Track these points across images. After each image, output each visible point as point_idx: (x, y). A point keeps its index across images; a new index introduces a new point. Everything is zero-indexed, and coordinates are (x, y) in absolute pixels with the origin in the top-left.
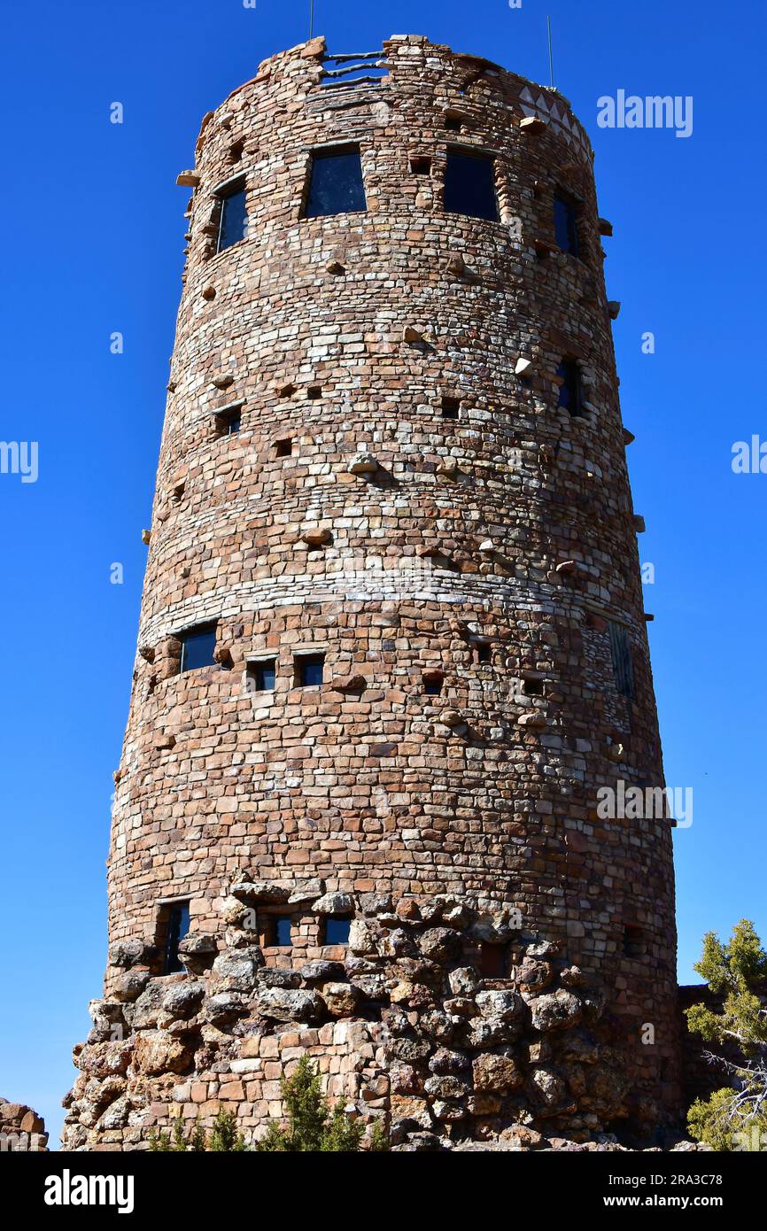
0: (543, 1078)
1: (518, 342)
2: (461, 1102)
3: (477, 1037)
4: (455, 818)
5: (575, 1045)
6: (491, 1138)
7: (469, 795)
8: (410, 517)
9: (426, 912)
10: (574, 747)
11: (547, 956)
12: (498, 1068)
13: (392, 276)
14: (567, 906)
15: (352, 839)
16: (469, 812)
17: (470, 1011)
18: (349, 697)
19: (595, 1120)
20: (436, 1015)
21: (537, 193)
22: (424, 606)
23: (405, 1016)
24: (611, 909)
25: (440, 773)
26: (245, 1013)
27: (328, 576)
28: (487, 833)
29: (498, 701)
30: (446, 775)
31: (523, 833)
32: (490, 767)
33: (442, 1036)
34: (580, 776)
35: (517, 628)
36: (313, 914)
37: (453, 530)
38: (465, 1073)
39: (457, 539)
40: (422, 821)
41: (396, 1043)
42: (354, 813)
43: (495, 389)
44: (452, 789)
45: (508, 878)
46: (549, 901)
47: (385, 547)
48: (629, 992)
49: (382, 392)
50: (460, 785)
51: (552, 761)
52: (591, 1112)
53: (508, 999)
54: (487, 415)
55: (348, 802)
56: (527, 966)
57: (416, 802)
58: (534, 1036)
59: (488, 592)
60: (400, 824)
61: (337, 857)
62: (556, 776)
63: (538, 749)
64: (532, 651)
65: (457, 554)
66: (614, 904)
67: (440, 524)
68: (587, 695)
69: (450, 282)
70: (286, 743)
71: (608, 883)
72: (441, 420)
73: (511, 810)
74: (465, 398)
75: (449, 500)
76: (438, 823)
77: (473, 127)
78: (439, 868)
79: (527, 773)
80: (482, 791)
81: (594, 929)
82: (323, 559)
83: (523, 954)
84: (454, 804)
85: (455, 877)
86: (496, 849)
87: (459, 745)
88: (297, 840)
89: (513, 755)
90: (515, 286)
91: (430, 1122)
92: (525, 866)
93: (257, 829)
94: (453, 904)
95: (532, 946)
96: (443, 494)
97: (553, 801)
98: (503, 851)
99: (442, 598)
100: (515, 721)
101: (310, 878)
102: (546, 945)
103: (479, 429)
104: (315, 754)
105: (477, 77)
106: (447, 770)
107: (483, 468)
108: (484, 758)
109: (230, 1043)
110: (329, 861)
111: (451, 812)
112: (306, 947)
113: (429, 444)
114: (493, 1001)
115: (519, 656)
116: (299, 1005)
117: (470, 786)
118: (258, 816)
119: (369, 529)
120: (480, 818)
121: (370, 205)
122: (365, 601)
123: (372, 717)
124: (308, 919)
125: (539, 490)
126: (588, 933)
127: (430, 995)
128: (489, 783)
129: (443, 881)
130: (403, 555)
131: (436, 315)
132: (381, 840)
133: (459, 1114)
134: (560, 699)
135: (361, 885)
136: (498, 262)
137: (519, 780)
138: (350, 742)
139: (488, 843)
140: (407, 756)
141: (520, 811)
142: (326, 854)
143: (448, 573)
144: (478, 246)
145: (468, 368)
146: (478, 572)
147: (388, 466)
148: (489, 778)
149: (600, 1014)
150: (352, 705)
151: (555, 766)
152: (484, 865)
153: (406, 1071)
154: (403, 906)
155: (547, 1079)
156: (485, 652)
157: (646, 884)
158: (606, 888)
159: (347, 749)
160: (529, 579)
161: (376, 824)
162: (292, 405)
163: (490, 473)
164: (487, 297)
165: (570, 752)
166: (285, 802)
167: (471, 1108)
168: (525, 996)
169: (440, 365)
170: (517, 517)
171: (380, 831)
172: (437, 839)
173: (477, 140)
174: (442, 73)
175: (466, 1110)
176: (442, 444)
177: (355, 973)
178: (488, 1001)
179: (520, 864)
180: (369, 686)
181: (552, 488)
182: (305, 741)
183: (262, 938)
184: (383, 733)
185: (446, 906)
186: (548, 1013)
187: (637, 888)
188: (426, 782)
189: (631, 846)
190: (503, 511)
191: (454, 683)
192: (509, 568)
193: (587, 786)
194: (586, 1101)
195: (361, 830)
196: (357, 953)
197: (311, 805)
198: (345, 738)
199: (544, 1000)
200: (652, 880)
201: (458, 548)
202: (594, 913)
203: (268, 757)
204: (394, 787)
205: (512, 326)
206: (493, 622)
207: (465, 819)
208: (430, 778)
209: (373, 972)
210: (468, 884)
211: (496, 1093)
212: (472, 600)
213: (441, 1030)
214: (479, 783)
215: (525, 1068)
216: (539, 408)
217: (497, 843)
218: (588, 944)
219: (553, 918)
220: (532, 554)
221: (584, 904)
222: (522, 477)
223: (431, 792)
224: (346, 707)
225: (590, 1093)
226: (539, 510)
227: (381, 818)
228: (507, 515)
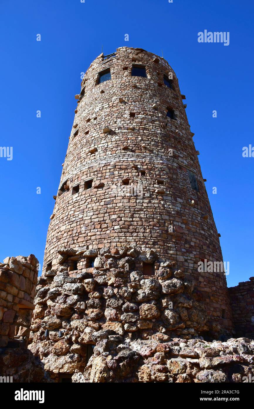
0: (168, 313)
1: (153, 101)
2: (135, 324)
3: (140, 297)
4: (133, 221)
5: (181, 300)
6: (148, 338)
7: (138, 214)
8: (120, 140)
9: (121, 252)
10: (176, 200)
11: (168, 266)
12: (149, 309)
13: (117, 90)
14: (176, 250)
15: (98, 231)
16: (138, 219)
17: (137, 287)
18: (99, 190)
19: (193, 330)
20: (124, 288)
21: (158, 74)
22: (123, 162)
23: (113, 290)
24: (195, 253)
25: (127, 207)
26: (60, 294)
27: (96, 159)
28: (144, 226)
29: (148, 186)
30: (129, 208)
31: (158, 225)
32: (145, 205)
33: (126, 297)
34: (179, 209)
35: (154, 166)
36: (84, 257)
37: (133, 142)
38: (136, 311)
39: (134, 144)
40: (121, 223)
41: (109, 301)
42: (98, 223)
43: (146, 110)
44: (131, 212)
45: (153, 240)
46: (169, 248)
47: (112, 149)
48: (205, 283)
49: (113, 114)
50: (134, 211)
51: (168, 204)
52: (192, 328)
53: (152, 281)
54: (143, 116)
55: (97, 220)
56: (161, 270)
57: (119, 217)
58: (163, 296)
59: (144, 157)
60: (114, 224)
61: (93, 238)
62: (170, 208)
63: (163, 200)
64: (160, 173)
65: (134, 148)
66: (196, 251)
67: (129, 141)
68: (180, 186)
69: (132, 89)
70: (80, 206)
71: (192, 244)
72: (130, 118)
73: (153, 218)
74: (137, 112)
75: (132, 135)
76: (127, 223)
77: (139, 61)
78: (127, 238)
79: (159, 206)
80: (142, 212)
81: (188, 259)
82: (95, 155)
83: (159, 266)
84: (132, 217)
85: (133, 240)
86: (148, 231)
87: (134, 199)
88: (81, 234)
89: (153, 201)
90: (152, 90)
91: (122, 332)
92: (160, 236)
93: (70, 233)
94: (131, 248)
95: (162, 263)
96: (130, 134)
97: (169, 216)
98: (151, 232)
99: (129, 159)
100: (154, 192)
101: (84, 246)
102: (168, 263)
103: (141, 119)
104: (88, 207)
105: (140, 52)
106: (130, 206)
107: (142, 127)
108: (143, 202)
110: (90, 239)
111: (131, 219)
112: (82, 269)
113: (126, 123)
114: (147, 284)
115: (155, 174)
116: (74, 288)
117: (138, 211)
118: (71, 229)
119: (108, 145)
120: (142, 221)
121: (112, 78)
122: (106, 163)
123: (106, 194)
124: (83, 260)
125: (161, 133)
126: (186, 260)
127: (122, 282)
128: (145, 210)
129: (129, 242)
130: (117, 150)
131: (129, 96)
132: (107, 230)
133: (134, 328)
134: (170, 186)
135: (100, 246)
136: (146, 85)
137: (155, 209)
138: (98, 202)
139: (145, 229)
140: (117, 203)
141: (156, 218)
142: (89, 237)
143: (131, 153)
144: (141, 82)
145: (138, 106)
146: (141, 152)
147: (114, 130)
148: (145, 208)
149: (192, 289)
150: (101, 191)
151: (169, 205)
152: (144, 236)
153: (113, 312)
154: (113, 251)
155: (170, 313)
156: (143, 173)
157: (208, 247)
158: (192, 246)
159: (98, 204)
160: (158, 154)
161: (106, 225)
162: (90, 123)
163: (144, 129)
164: (144, 92)
165: (174, 201)
166: (78, 223)
167: (139, 326)
168: (160, 281)
169: (130, 106)
170: (154, 139)
171: (107, 227)
172: (126, 228)
173: (141, 63)
174: (131, 52)
175: (137, 327)
176: (130, 123)
177: (96, 276)
178: (144, 283)
179: (157, 236)
180: (105, 185)
181: (165, 133)
182: (85, 204)
183: (69, 268)
184: (109, 198)
185: (128, 249)
186: (168, 286)
187: (205, 247)
188: (123, 210)
189: (201, 234)
190: (149, 138)
191: (132, 182)
192: (151, 151)
193: (182, 212)
194: (189, 323)
195: (100, 228)
196: (97, 268)
197: (85, 223)
198: (97, 201)
199: (167, 282)
200: (211, 246)
201: (135, 147)
202: (187, 253)
203: (75, 211)
204: (112, 213)
205: (151, 98)
206: (146, 165)
207: (136, 221)
208: (124, 209)
209: (102, 275)
210: (138, 243)
211: (150, 320)
212: (139, 159)
213: (126, 294)
214: (141, 210)
215: (161, 309)
216: (160, 115)
217: (148, 229)
218: (186, 264)
219: (171, 254)
220: (159, 148)
221: (183, 250)
222: (155, 130)
223: (124, 213)
224: (98, 192)
225: (190, 320)
226: (160, 138)
227: (107, 223)
228: (150, 139)
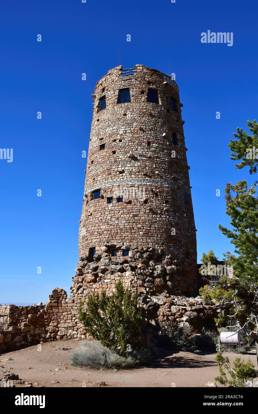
0: (169, 283)
1: (163, 129)
2: (152, 288)
3: (156, 275)
4: (151, 229)
5: (176, 276)
6: (159, 295)
7: (154, 225)
8: (141, 167)
9: (145, 249)
10: (175, 214)
11: (170, 258)
12: (160, 281)
13: (136, 116)
14: (174, 248)
15: (129, 234)
16: (154, 228)
17: (154, 269)
18: (128, 205)
19: (180, 292)
20: (147, 270)
21: (167, 98)
22: (144, 185)
23: (140, 271)
24: (183, 248)
25: (147, 220)
26: (107, 270)
27: (124, 179)
28: (157, 233)
29: (159, 205)
30: (149, 221)
31: (165, 233)
32: (158, 219)
33: (148, 275)
34: (177, 221)
35: (163, 190)
36: (121, 250)
37: (150, 169)
38: (153, 282)
39: (150, 171)
40: (144, 230)
41: (139, 276)
42: (129, 229)
43: (158, 140)
44: (150, 224)
45: (162, 242)
46: (170, 247)
47: (135, 173)
48: (187, 266)
49: (135, 140)
50: (152, 223)
51: (171, 218)
52: (179, 290)
53: (162, 267)
54: (157, 145)
55: (128, 226)
56: (166, 260)
57: (142, 226)
58: (167, 274)
59: (157, 182)
60: (139, 231)
61: (126, 238)
62: (172, 221)
63: (168, 215)
64: (166, 195)
65: (151, 174)
66: (184, 247)
67: (147, 168)
68: (178, 204)
69: (149, 117)
70: (115, 214)
71: (183, 243)
72: (147, 146)
73: (162, 228)
74: (152, 141)
75: (149, 163)
76: (147, 231)
77: (153, 84)
78: (147, 240)
79: (166, 220)
80: (156, 224)
81: (180, 253)
82: (123, 176)
83: (165, 258)
84: (150, 227)
85: (151, 242)
86: (159, 236)
87: (151, 214)
88: (118, 234)
89: (163, 216)
90: (162, 118)
91: (146, 292)
92: (165, 239)
93: (109, 232)
94: (150, 247)
95: (167, 256)
96: (148, 162)
97: (171, 226)
98: (161, 236)
99: (148, 184)
100: (163, 209)
101: (121, 242)
102: (170, 256)
103: (155, 148)
104: (121, 217)
105: (154, 73)
106: (149, 220)
107: (156, 156)
108: (157, 217)
109: (104, 276)
110: (124, 239)
111: (150, 228)
112: (120, 256)
113: (144, 151)
114: (159, 267)
115: (164, 196)
116: (118, 268)
117: (154, 223)
118: (110, 229)
119: (132, 169)
120: (156, 230)
121: (132, 101)
122: (131, 184)
123: (133, 209)
124: (120, 251)
125: (168, 161)
126: (179, 253)
127: (146, 266)
128: (158, 222)
129: (148, 243)
130: (139, 175)
131: (146, 124)
132: (135, 234)
133: (152, 291)
134: (172, 205)
135: (131, 244)
136: (159, 113)
137: (164, 222)
138: (128, 214)
139: (158, 235)
140: (141, 217)
141: (164, 228)
142: (124, 237)
143: (149, 178)
144: (155, 109)
145: (153, 135)
146: (155, 178)
147: (136, 156)
148: (158, 221)
149: (181, 270)
150: (129, 206)
151: (171, 219)
152: (157, 239)
153: (141, 282)
154: (140, 248)
155: (170, 283)
156: (157, 195)
157: (191, 243)
158: (182, 244)
159: (128, 215)
160: (166, 179)
161: (134, 231)
162: (116, 143)
163: (157, 157)
164: (157, 120)
165: (174, 216)
166: (115, 226)
167: (154, 289)
168: (165, 266)
169: (147, 135)
170: (163, 167)
171: (135, 232)
172: (147, 234)
173: (154, 87)
174: (147, 73)
175: (153, 290)
176: (147, 151)
177: (130, 262)
178: (158, 267)
179: (164, 239)
180: (132, 202)
181: (170, 160)
182: (119, 214)
183: (111, 255)
184: (135, 212)
185: (149, 248)
186: (170, 270)
187: (189, 244)
188: (145, 222)
189: (188, 235)
190: (160, 165)
191: (150, 202)
192: (161, 177)
193: (178, 223)
194: (178, 288)
195: (131, 232)
196: (130, 258)
197: (120, 227)
198: (127, 213)
199: (169, 267)
200: (192, 242)
201: (151, 173)
202: (180, 249)
203: (111, 217)
204: (138, 223)
205: (162, 126)
206: (158, 189)
207: (153, 230)
208: (145, 221)
209: (134, 261)
210: (153, 243)
211: (159, 286)
212: (154, 184)
213: (148, 273)
214: (156, 222)
215: (165, 281)
216: (168, 144)
217: (159, 235)
218: (179, 255)
219: (171, 250)
220: (166, 174)
221: (178, 247)
222: (164, 158)
223: (146, 224)
224: (128, 207)
225: (179, 286)
226: (168, 165)
227: (135, 230)
228: (161, 166)
